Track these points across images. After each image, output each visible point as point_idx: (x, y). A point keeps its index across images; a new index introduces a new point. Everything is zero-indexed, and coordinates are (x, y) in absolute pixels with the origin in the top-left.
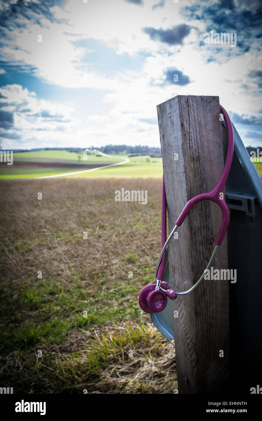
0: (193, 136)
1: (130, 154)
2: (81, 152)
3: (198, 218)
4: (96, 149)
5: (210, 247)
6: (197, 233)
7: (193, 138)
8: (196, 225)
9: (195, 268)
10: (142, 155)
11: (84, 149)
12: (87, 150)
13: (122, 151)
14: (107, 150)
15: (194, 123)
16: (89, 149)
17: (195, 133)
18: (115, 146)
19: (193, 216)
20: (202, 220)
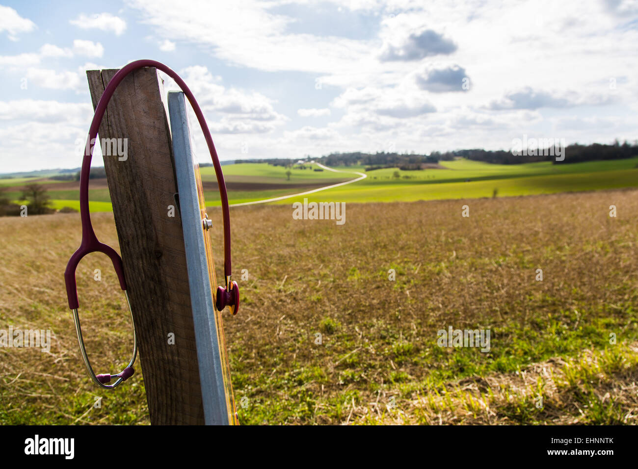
0: (113, 120)
1: (367, 167)
2: (291, 165)
3: (132, 223)
4: (314, 159)
5: (157, 263)
6: (131, 243)
7: (114, 123)
8: (129, 232)
9: (132, 290)
10: (386, 168)
11: (296, 161)
12: (300, 162)
13: (355, 162)
14: (332, 161)
15: (114, 104)
16: (303, 160)
17: (116, 117)
18: (344, 155)
19: (123, 221)
20: (137, 226)
